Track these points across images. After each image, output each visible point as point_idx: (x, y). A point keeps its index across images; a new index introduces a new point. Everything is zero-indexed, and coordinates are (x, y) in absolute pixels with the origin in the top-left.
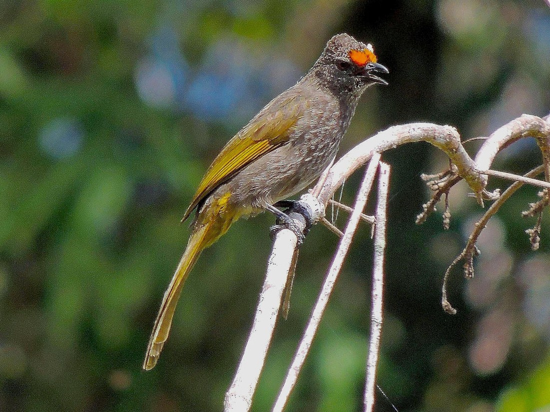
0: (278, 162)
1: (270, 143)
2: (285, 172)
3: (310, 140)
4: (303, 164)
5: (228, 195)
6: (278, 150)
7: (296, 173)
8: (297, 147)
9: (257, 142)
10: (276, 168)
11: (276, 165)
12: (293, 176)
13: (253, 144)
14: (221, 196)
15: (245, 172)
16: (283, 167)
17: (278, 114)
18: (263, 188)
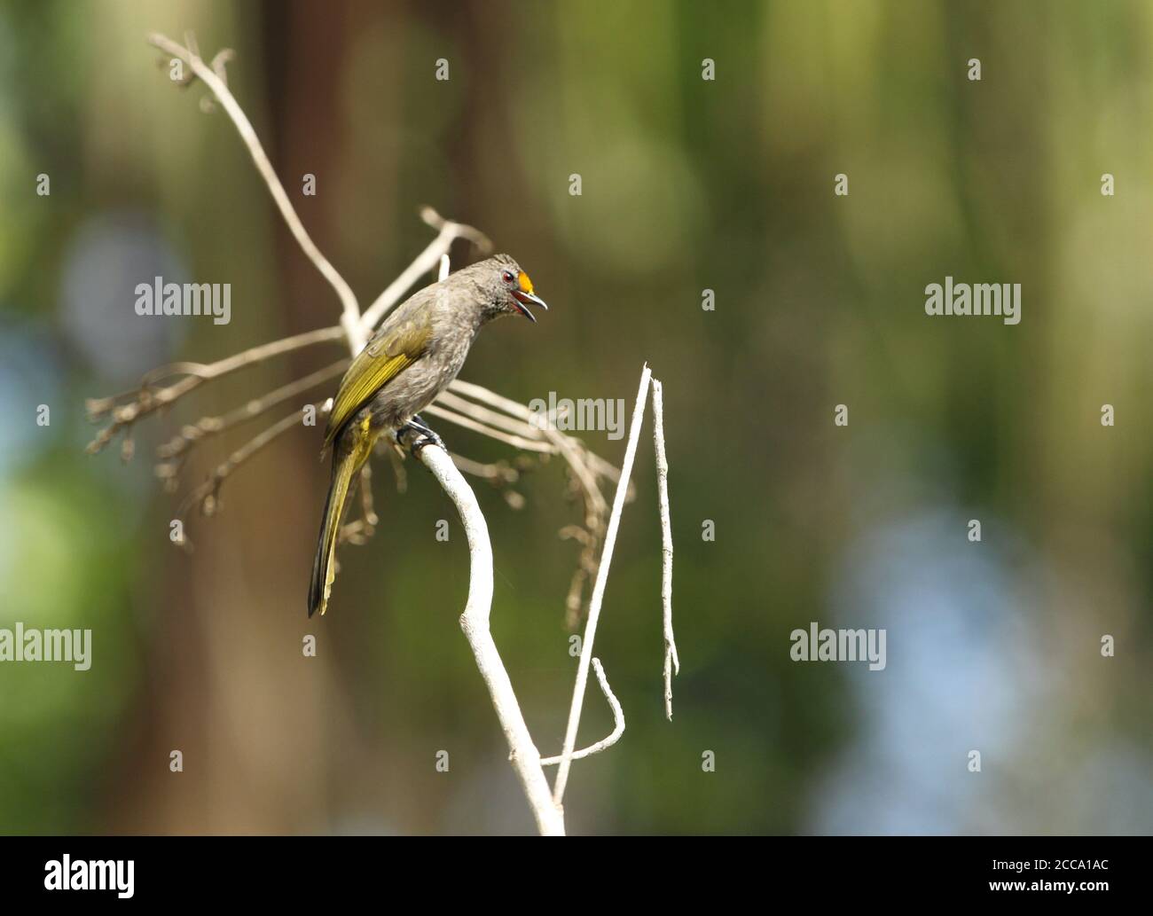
0: (418, 376)
1: (408, 357)
2: (426, 386)
3: (446, 346)
4: (442, 375)
5: (369, 417)
6: (416, 364)
7: (437, 385)
8: (435, 357)
9: (393, 358)
10: (417, 383)
11: (417, 380)
12: (433, 389)
13: (387, 362)
14: (363, 419)
15: (386, 392)
16: (425, 380)
17: (409, 325)
18: (406, 405)
